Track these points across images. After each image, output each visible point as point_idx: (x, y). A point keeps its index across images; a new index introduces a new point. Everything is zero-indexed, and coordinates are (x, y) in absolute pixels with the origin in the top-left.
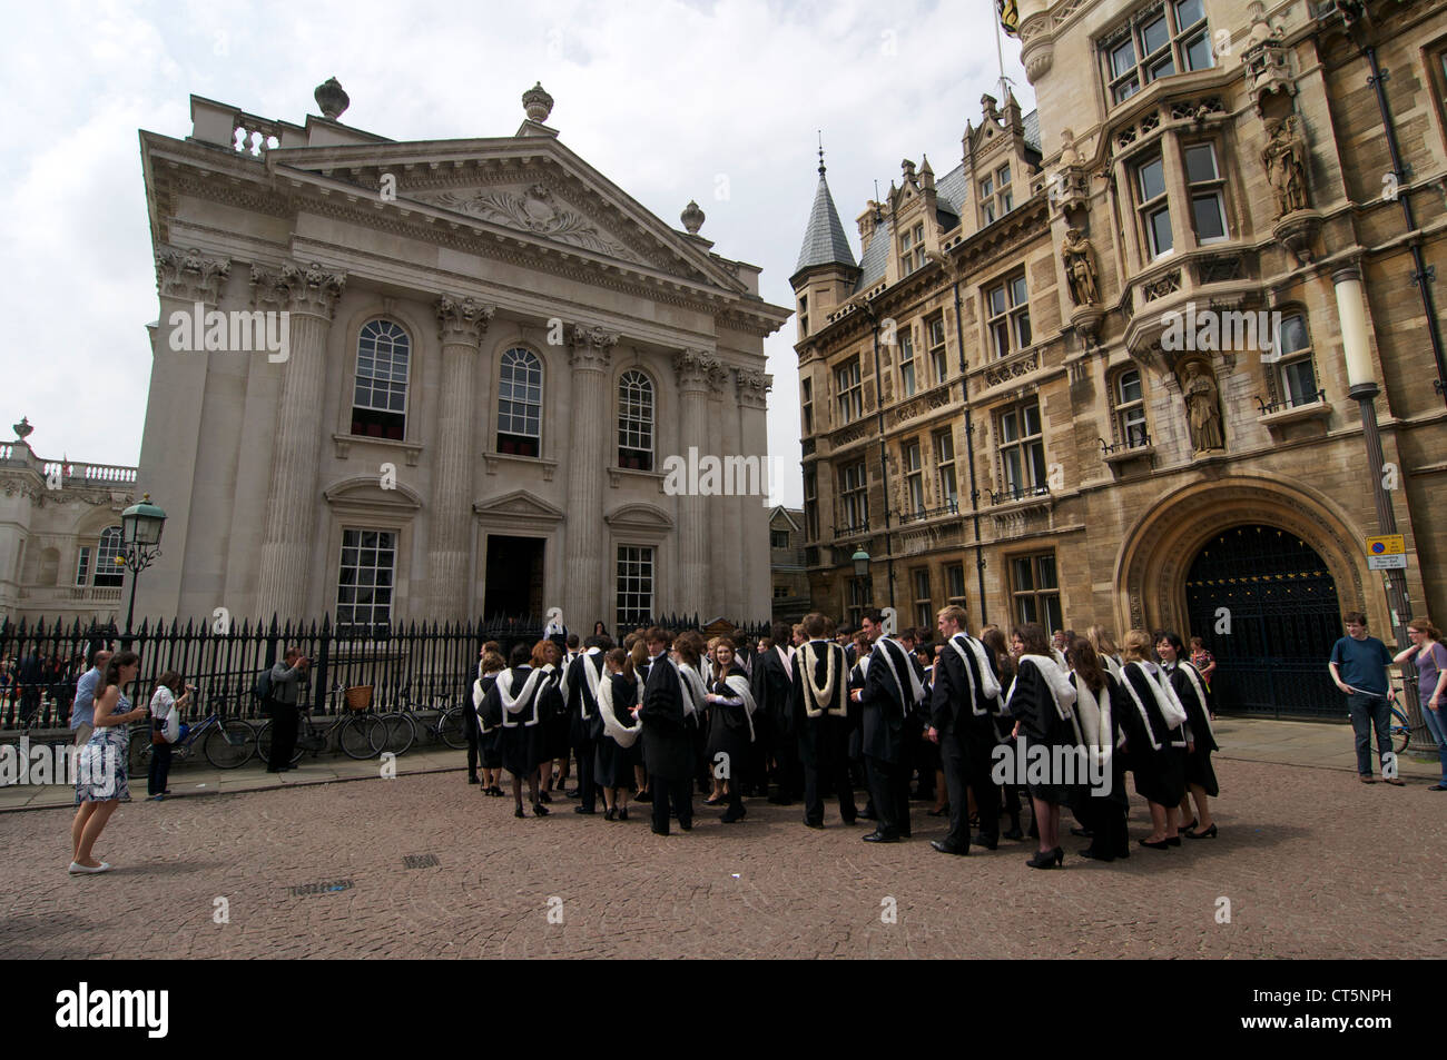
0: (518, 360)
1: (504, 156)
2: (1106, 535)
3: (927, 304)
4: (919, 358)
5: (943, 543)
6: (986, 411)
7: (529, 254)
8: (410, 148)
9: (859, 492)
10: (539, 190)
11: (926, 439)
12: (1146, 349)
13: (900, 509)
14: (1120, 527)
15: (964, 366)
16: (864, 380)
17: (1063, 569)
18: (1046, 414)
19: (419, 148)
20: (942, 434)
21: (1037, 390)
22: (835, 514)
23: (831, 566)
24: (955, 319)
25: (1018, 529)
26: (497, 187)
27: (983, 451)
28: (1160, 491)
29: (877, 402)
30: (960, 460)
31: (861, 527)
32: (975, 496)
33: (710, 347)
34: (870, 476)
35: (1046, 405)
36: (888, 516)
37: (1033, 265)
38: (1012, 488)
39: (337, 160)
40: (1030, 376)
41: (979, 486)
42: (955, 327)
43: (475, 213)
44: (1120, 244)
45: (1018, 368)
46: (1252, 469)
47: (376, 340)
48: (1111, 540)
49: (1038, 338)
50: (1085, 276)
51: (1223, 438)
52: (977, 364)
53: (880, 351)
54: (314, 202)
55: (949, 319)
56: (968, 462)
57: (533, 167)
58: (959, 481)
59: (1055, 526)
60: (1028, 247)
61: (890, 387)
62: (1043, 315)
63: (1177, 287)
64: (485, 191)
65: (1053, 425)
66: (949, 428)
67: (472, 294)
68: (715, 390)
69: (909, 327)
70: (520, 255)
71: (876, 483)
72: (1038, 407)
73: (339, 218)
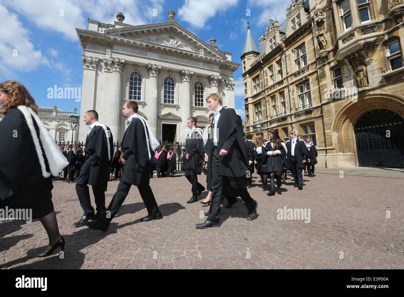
0: (169, 80)
1: (162, 27)
2: (329, 116)
3: (277, 58)
4: (275, 73)
5: (282, 123)
6: (294, 85)
7: (169, 52)
8: (139, 27)
9: (260, 112)
10: (172, 36)
11: (277, 95)
12: (343, 59)
13: (270, 114)
14: (334, 113)
15: (287, 74)
16: (260, 81)
17: (317, 127)
18: (311, 84)
19: (141, 27)
20: (282, 93)
21: (309, 77)
22: (254, 118)
23: (253, 131)
24: (285, 61)
25: (303, 117)
26: (161, 36)
27: (293, 97)
28: (347, 102)
29: (264, 87)
30: (287, 100)
31: (260, 120)
32: (291, 109)
33: (218, 74)
34: (262, 107)
35: (311, 81)
36: (267, 117)
37: (307, 42)
38: (301, 106)
39: (121, 32)
40: (307, 73)
41: (292, 106)
42: (285, 63)
43: (156, 43)
44: (334, 29)
45: (303, 71)
46: (378, 92)
47: (134, 77)
48: (331, 118)
49: (309, 62)
50: (323, 41)
51: (368, 83)
52: (291, 72)
53: (264, 73)
54: (116, 43)
55: (283, 61)
56: (289, 100)
57: (170, 30)
58: (287, 105)
59: (314, 115)
60: (306, 37)
61: (267, 82)
62: (311, 55)
63: (353, 38)
64: (158, 37)
65: (313, 87)
66: (283, 92)
67: (156, 63)
68: (220, 86)
69: (272, 65)
70: (168, 53)
71: (264, 108)
72: (309, 82)
73: (123, 46)
